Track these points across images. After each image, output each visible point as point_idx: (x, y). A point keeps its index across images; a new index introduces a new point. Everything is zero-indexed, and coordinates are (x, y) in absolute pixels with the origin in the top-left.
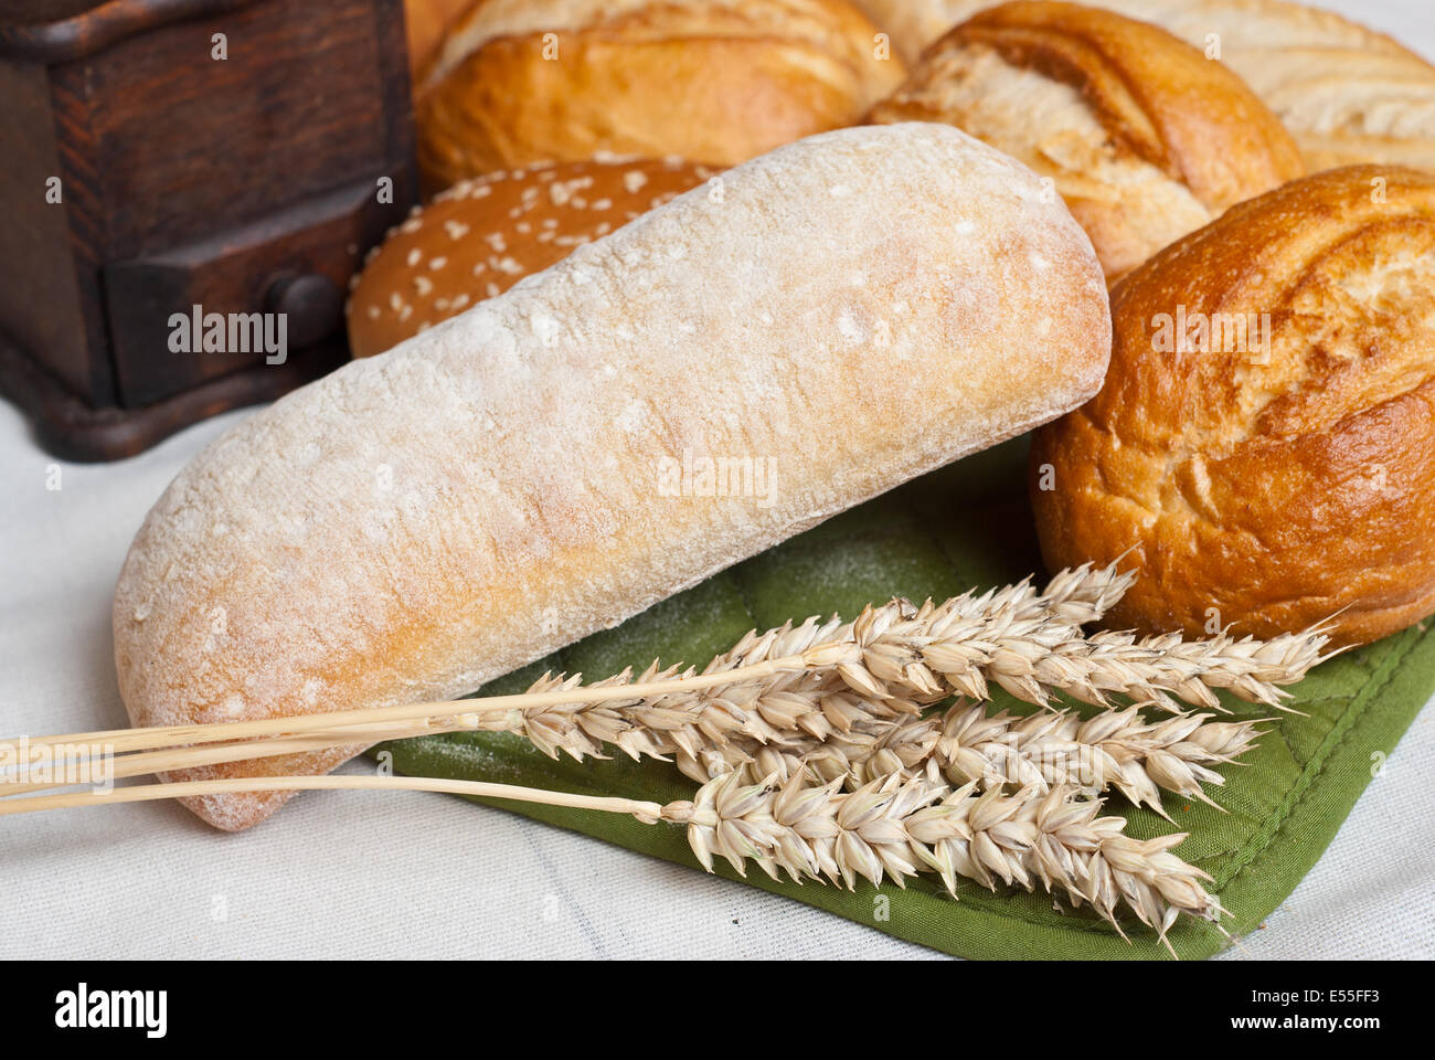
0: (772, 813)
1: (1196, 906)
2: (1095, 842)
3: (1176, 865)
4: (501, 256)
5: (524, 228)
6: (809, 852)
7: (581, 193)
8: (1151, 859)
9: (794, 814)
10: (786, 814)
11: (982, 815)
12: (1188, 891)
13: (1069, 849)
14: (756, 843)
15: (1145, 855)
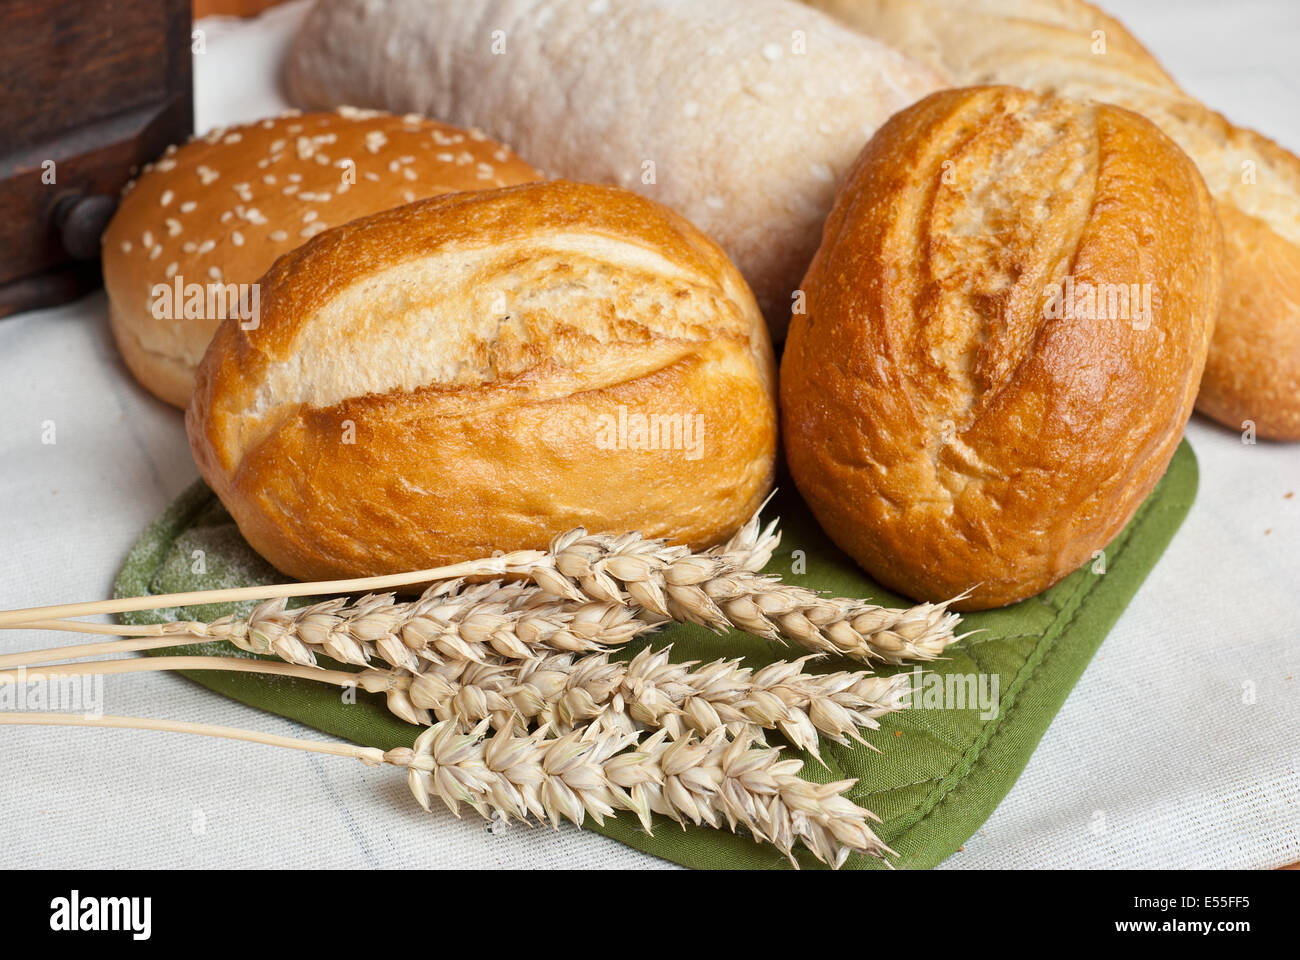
0: (484, 759)
1: (865, 848)
2: (774, 788)
3: (848, 808)
4: (248, 206)
5: (270, 180)
6: (518, 797)
7: (325, 149)
8: (823, 803)
9: (504, 762)
10: (497, 761)
11: (673, 762)
12: (858, 834)
13: (752, 793)
14: (470, 789)
15: (819, 800)
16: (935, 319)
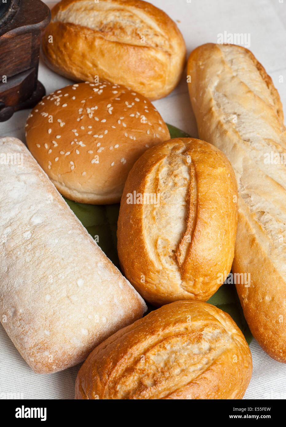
16: (126, 378)
